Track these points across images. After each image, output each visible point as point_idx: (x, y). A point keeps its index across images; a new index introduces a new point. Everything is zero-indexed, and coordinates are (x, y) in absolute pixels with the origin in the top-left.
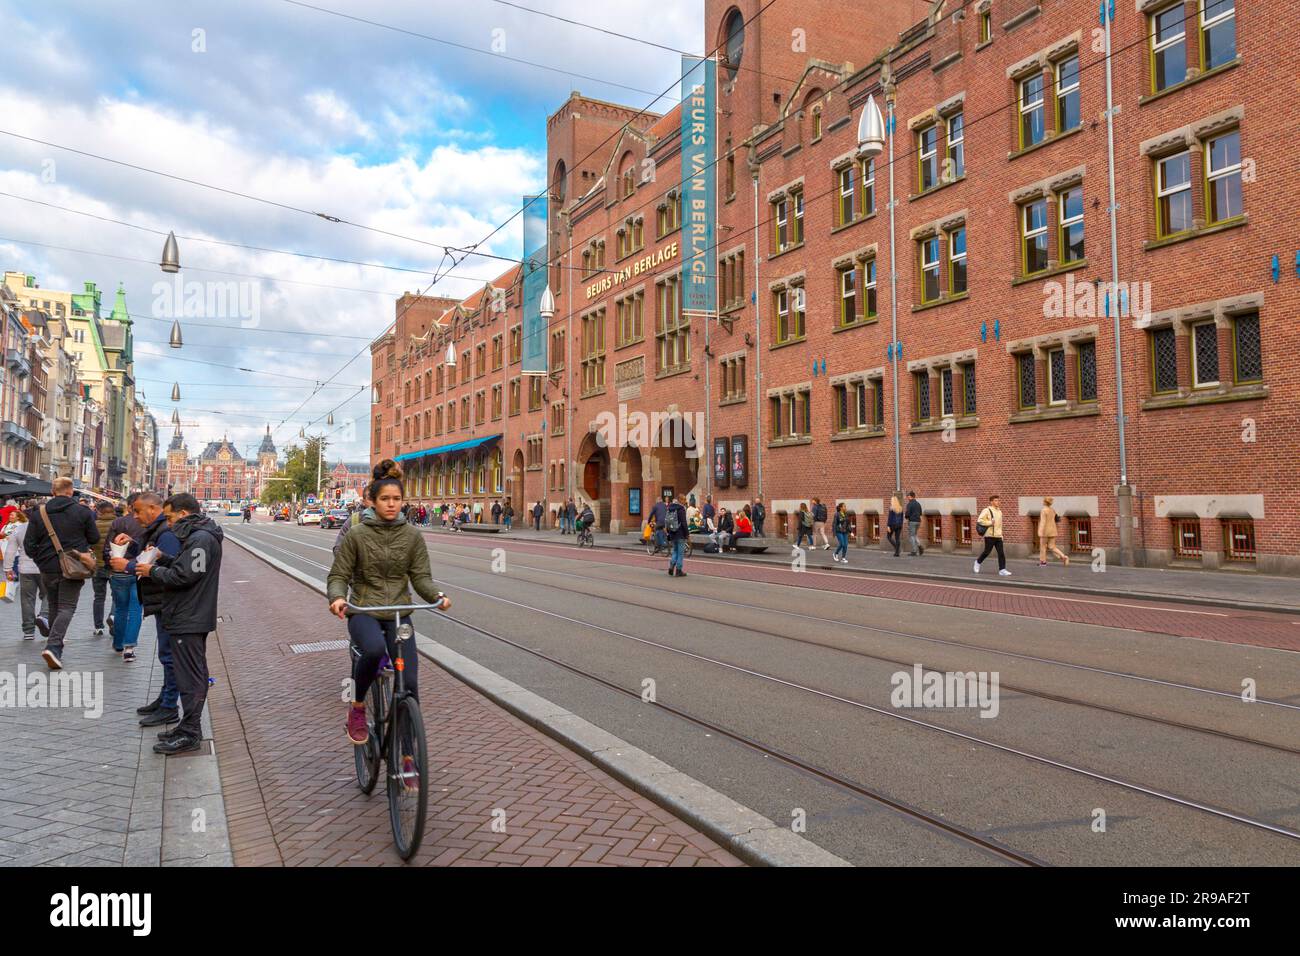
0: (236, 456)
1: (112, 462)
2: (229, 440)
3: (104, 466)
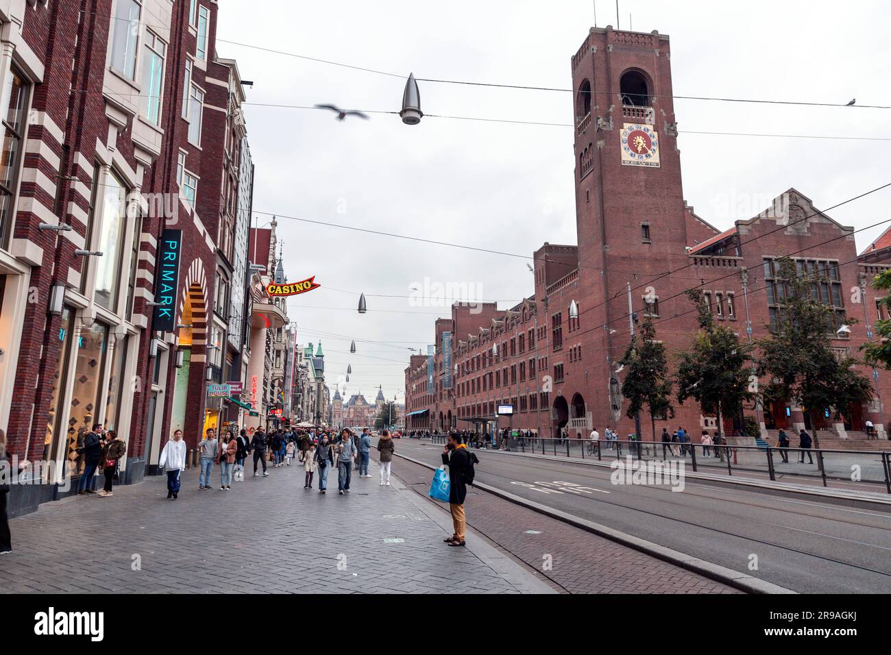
0: (365, 403)
1: (318, 413)
2: (361, 394)
3: (315, 415)
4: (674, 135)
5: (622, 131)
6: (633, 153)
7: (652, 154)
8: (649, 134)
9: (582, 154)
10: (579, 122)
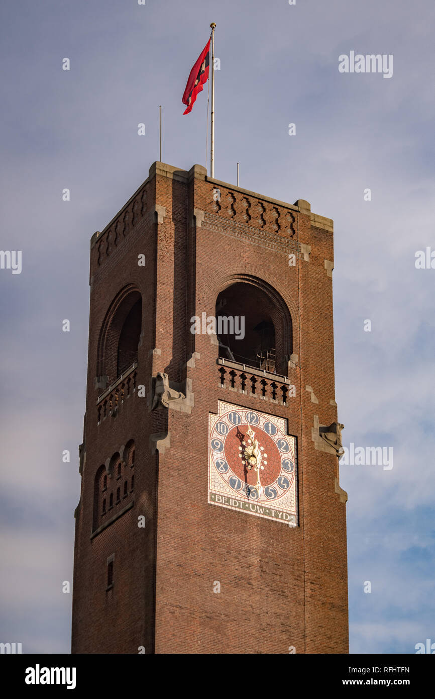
4: (333, 452)
5: (213, 419)
6: (236, 478)
7: (280, 492)
8: (275, 438)
9: (102, 467)
10: (100, 392)
